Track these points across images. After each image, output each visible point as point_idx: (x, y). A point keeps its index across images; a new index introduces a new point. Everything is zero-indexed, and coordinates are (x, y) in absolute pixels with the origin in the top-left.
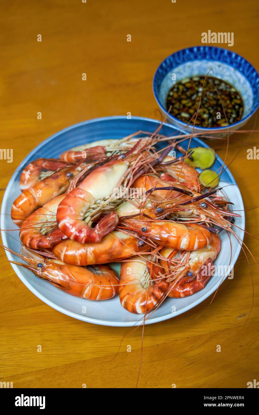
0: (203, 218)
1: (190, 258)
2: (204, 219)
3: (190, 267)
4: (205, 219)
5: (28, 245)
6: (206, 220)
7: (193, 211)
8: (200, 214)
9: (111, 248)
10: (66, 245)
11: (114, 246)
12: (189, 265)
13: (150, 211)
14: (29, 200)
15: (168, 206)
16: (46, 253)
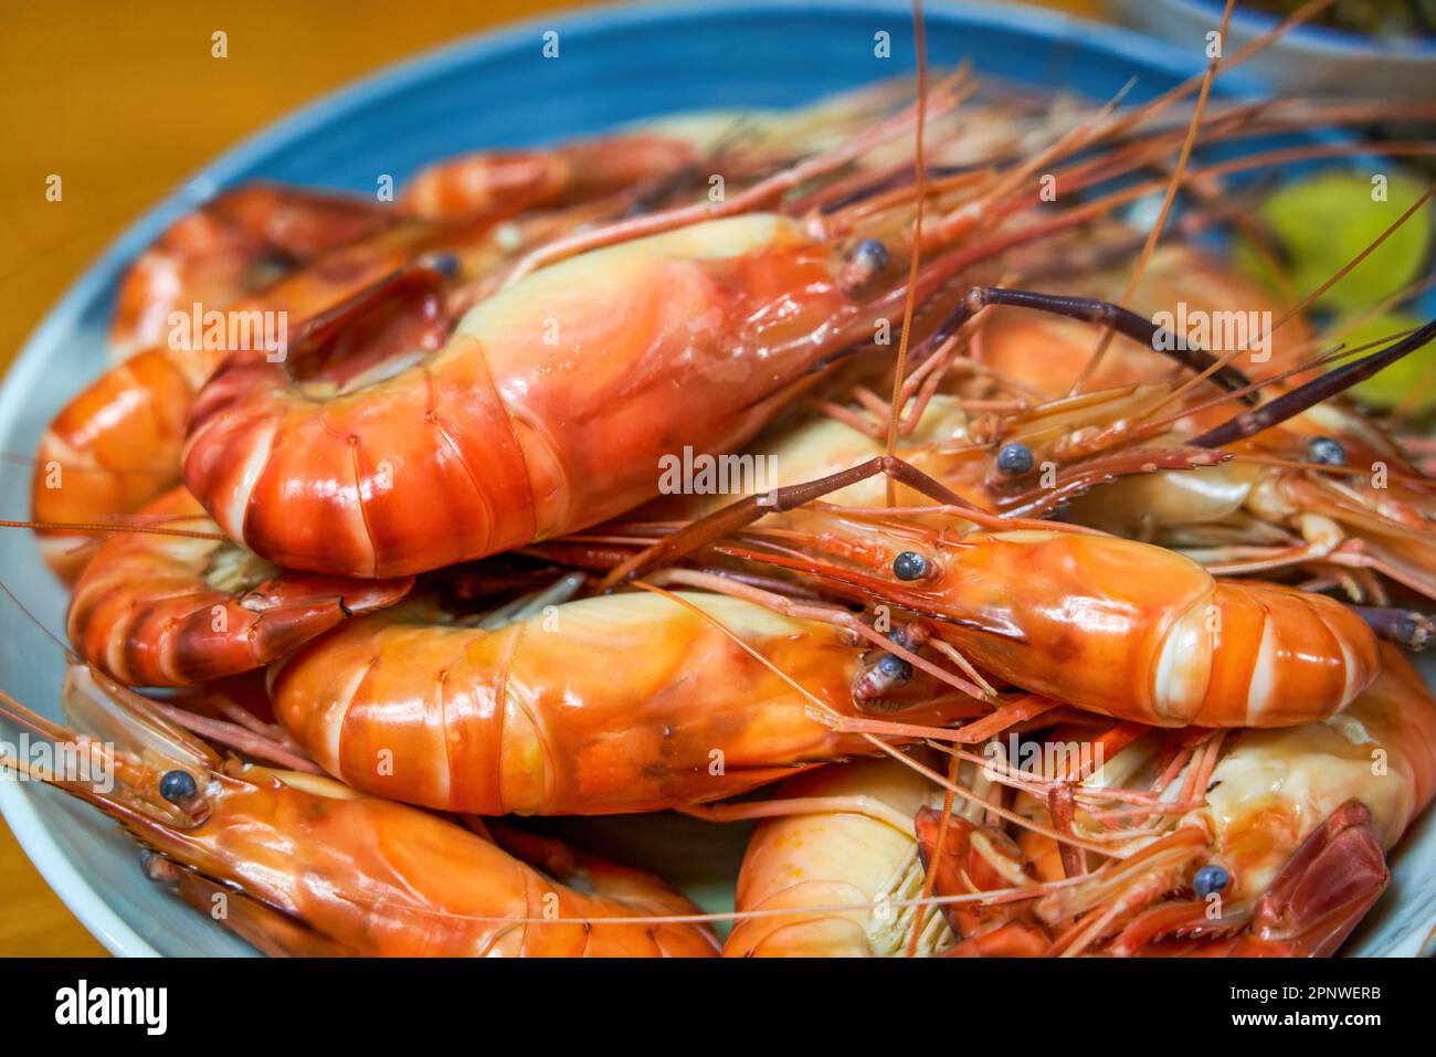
0: (1321, 537)
1: (1212, 780)
2: (1325, 544)
3: (1214, 835)
4: (1333, 540)
5: (113, 658)
6: (1338, 548)
7: (1251, 493)
8: (1302, 509)
9: (667, 685)
10: (369, 657)
11: (688, 674)
12: (1207, 818)
13: (956, 463)
14: (156, 407)
15: (1076, 437)
16: (230, 728)
